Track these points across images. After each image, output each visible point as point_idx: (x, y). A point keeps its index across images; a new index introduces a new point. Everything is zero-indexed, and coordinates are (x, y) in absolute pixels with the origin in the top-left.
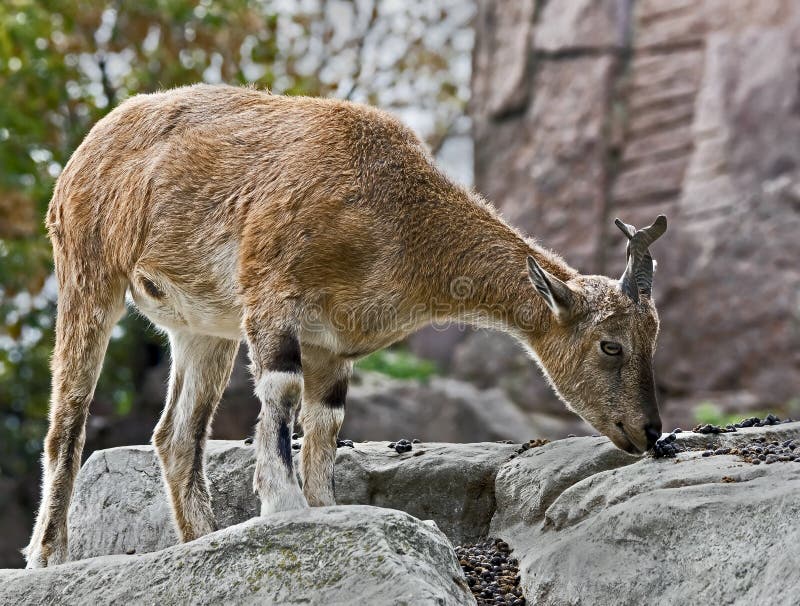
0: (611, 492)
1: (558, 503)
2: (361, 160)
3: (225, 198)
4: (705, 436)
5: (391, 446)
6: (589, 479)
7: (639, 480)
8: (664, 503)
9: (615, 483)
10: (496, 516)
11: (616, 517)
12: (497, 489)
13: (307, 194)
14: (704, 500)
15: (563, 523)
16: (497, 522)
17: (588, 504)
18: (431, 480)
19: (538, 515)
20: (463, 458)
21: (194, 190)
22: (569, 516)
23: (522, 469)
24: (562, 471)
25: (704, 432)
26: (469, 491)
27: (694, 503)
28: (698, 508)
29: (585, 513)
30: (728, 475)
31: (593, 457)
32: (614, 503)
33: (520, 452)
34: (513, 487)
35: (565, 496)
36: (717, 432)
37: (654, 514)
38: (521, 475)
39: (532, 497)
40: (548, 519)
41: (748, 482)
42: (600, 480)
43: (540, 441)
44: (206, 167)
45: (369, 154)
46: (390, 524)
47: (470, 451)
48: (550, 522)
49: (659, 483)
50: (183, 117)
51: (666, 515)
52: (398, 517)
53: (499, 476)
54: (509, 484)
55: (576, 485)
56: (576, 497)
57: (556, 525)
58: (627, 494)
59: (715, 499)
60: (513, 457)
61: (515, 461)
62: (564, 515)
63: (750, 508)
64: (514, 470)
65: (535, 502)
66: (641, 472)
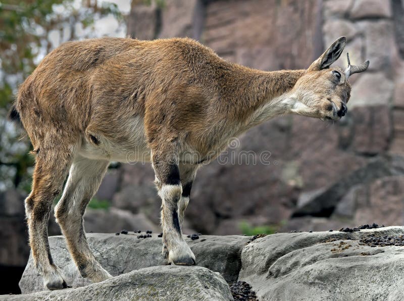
0: (303, 260)
1: (275, 264)
2: (192, 63)
3: (130, 94)
4: (345, 233)
5: (189, 237)
6: (290, 253)
7: (317, 254)
8: (334, 265)
9: (304, 255)
10: (242, 271)
11: (309, 272)
12: (242, 258)
13: (170, 84)
14: (354, 264)
15: (277, 274)
16: (243, 273)
17: (291, 265)
18: (209, 253)
19: (264, 271)
20: (225, 243)
21: (113, 91)
22: (281, 271)
23: (255, 248)
24: (276, 249)
25: (345, 231)
26: (228, 259)
27: (349, 265)
28: (352, 267)
29: (290, 270)
30: (363, 252)
31: (292, 243)
32: (305, 265)
33: (252, 240)
34: (251, 257)
35: (279, 261)
36: (351, 231)
37: (329, 270)
38: (255, 251)
39: (262, 262)
40: (270, 272)
41: (375, 255)
42: (296, 254)
43: (261, 235)
44: (118, 79)
45: (195, 60)
46: (201, 274)
47: (228, 239)
48: (271, 274)
49: (328, 255)
50: (102, 54)
51: (335, 271)
52: (204, 270)
53: (243, 251)
54: (248, 255)
55: (284, 256)
56: (284, 262)
57: (275, 275)
58: (311, 260)
59: (360, 263)
60: (249, 242)
61: (251, 244)
62: (278, 271)
63: (378, 268)
64: (251, 249)
65: (263, 264)
66: (317, 250)
